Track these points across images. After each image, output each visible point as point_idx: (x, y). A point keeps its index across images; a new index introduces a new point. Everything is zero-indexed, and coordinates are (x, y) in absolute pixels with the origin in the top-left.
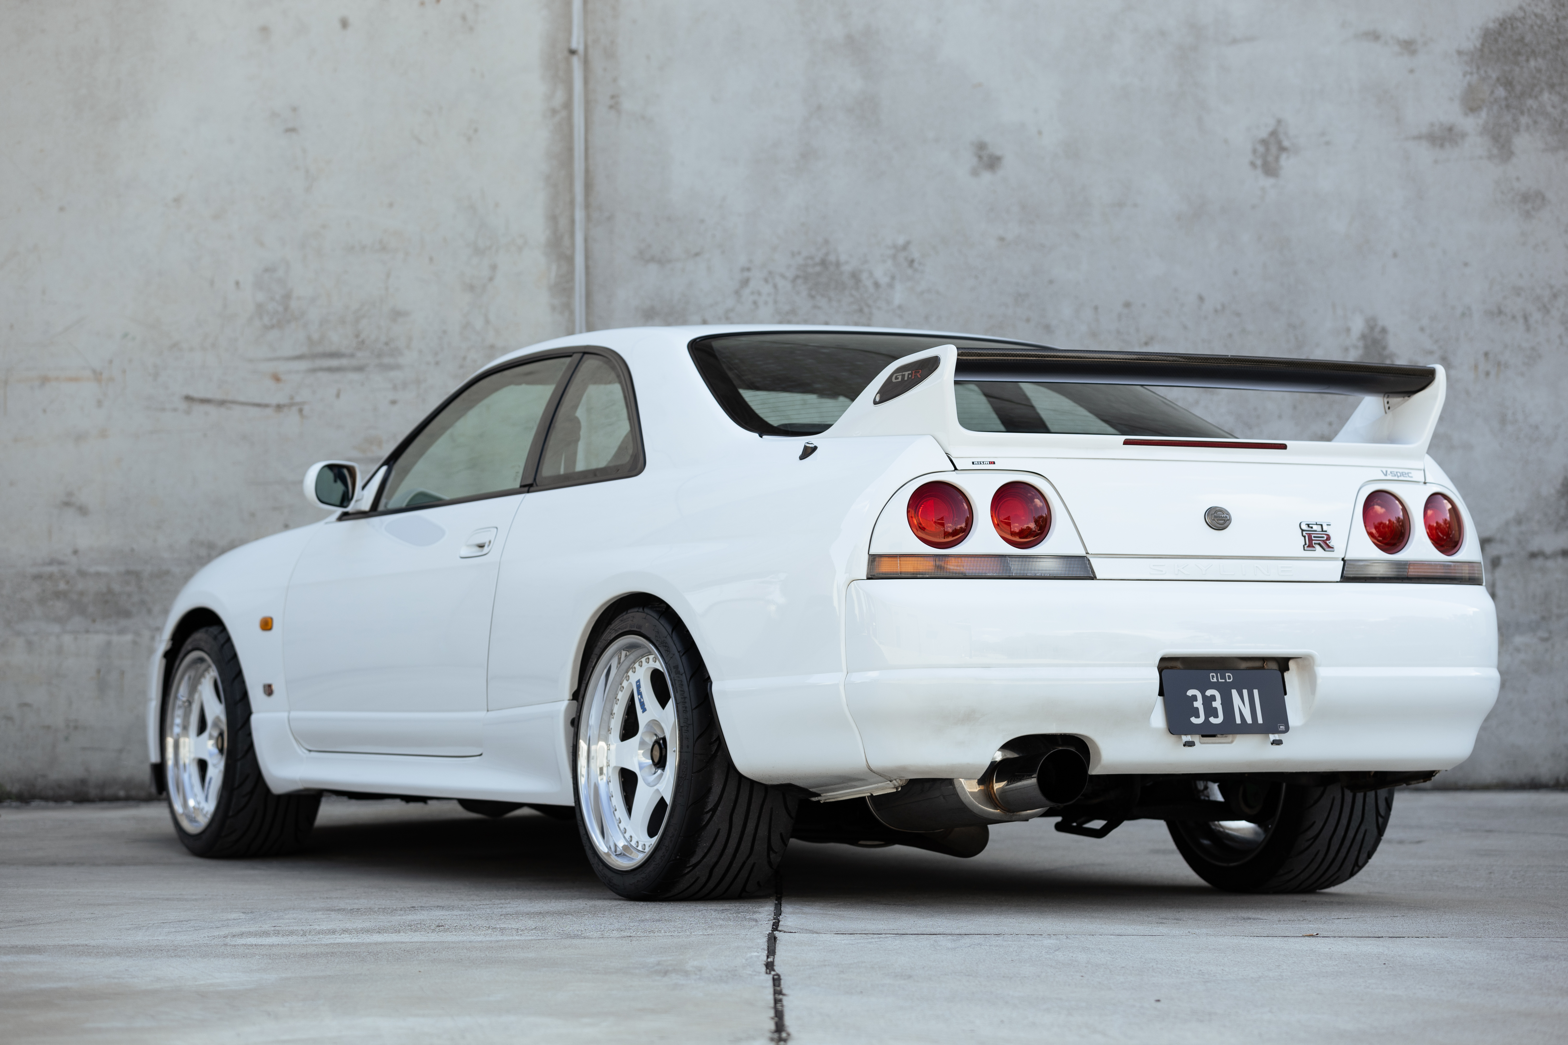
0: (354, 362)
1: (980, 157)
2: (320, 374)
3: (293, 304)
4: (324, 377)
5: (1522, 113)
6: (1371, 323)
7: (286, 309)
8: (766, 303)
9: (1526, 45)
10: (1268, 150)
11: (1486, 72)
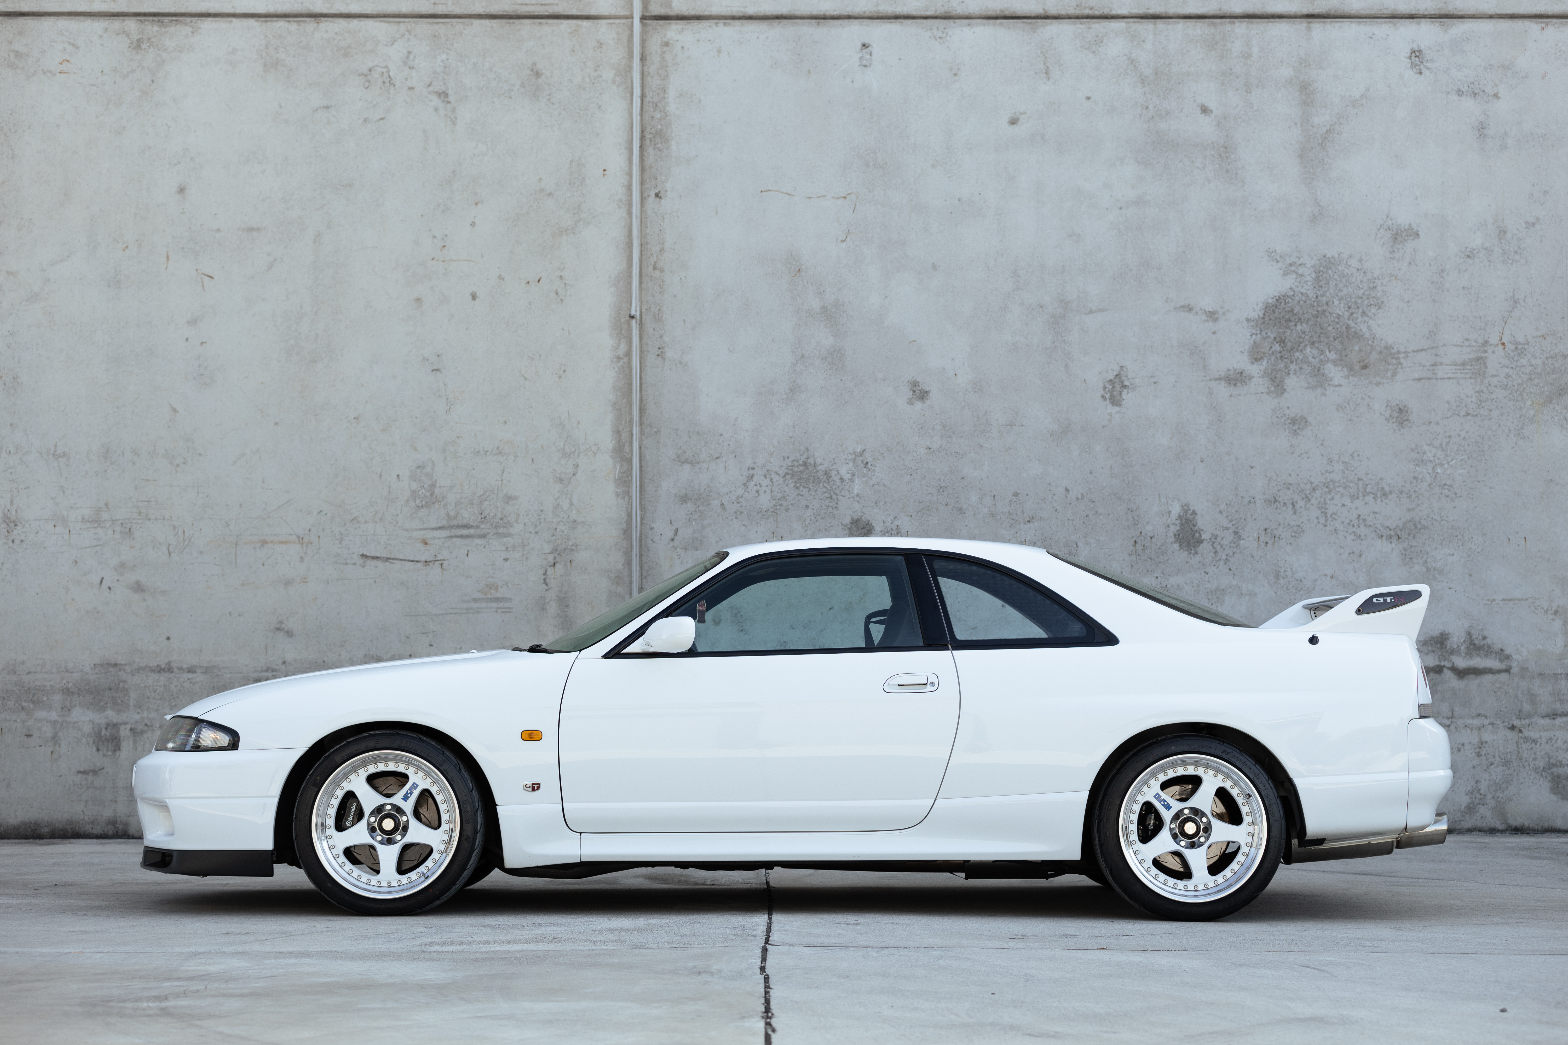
0: (479, 532)
1: (914, 391)
2: (455, 540)
3: (437, 491)
4: (458, 541)
5: (1292, 362)
6: (1185, 508)
7: (432, 494)
8: (765, 492)
9: (1296, 315)
10: (1114, 387)
11: (1266, 333)
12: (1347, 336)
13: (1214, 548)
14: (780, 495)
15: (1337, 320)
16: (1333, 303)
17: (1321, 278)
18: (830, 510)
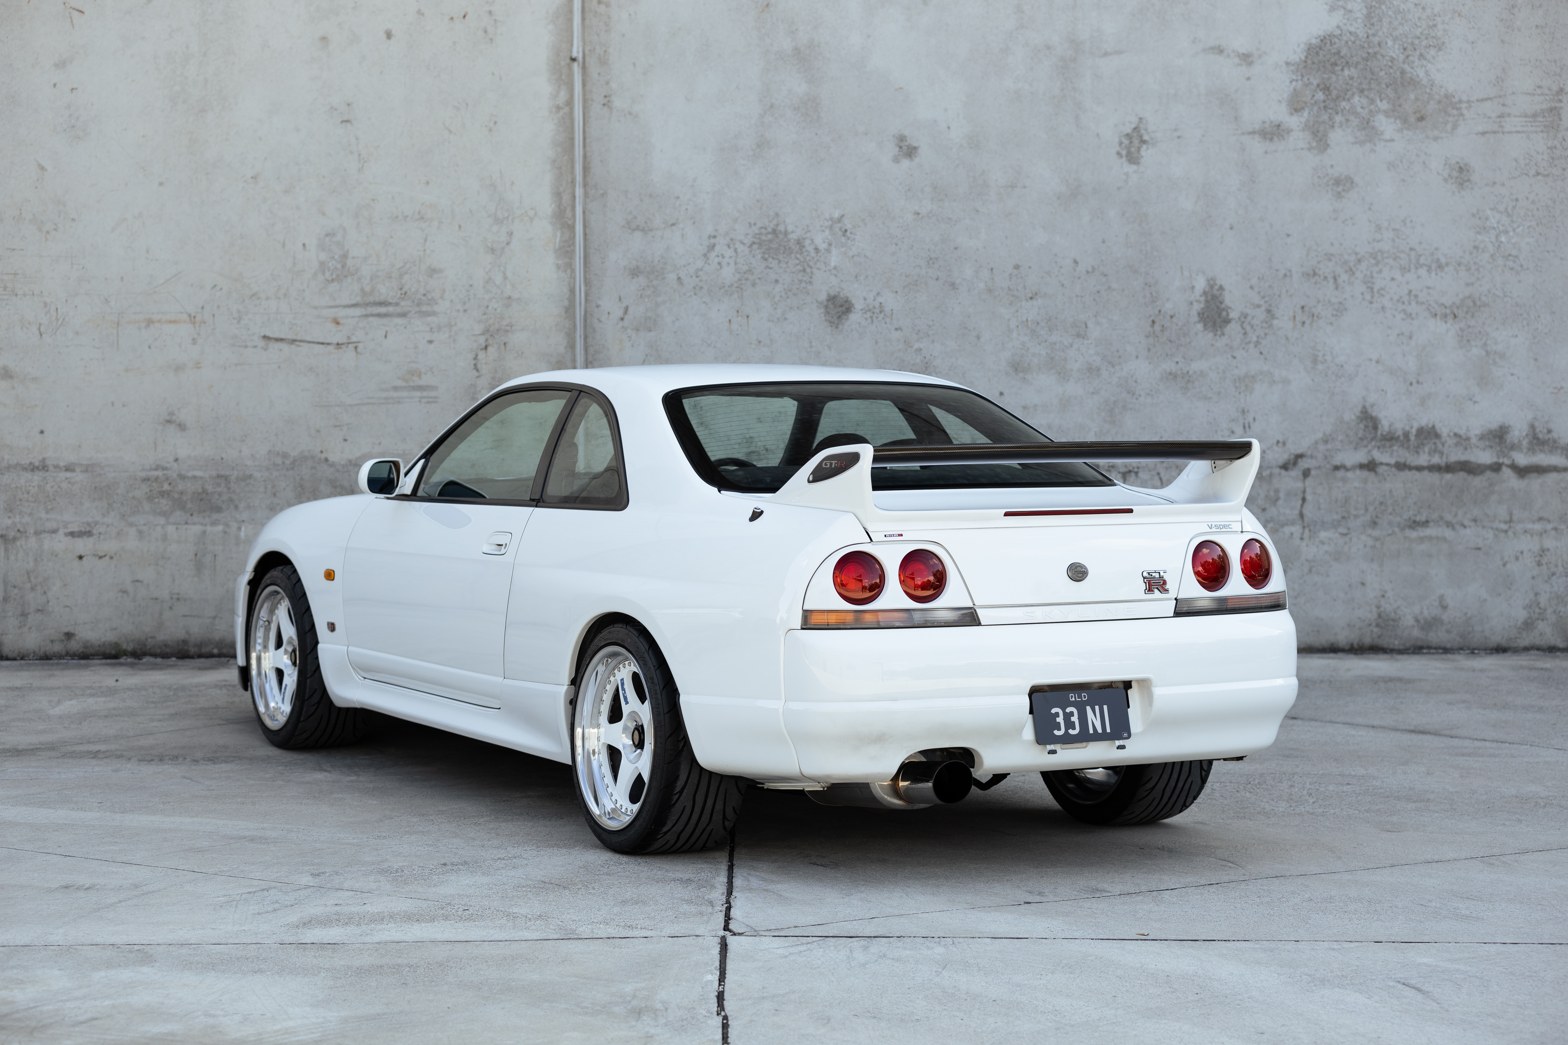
0: (399, 310)
1: (901, 147)
2: (371, 319)
3: (349, 262)
4: (375, 321)
5: (1337, 113)
6: (1211, 283)
7: (343, 266)
8: (728, 264)
9: (1342, 57)
10: (1131, 142)
11: (1308, 79)
12: (1402, 83)
13: (1243, 328)
14: (745, 268)
15: (1390, 64)
16: (1386, 43)
17: (1373, 15)
18: (803, 285)
